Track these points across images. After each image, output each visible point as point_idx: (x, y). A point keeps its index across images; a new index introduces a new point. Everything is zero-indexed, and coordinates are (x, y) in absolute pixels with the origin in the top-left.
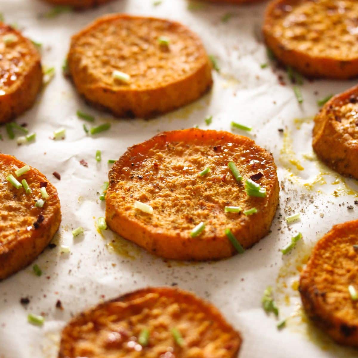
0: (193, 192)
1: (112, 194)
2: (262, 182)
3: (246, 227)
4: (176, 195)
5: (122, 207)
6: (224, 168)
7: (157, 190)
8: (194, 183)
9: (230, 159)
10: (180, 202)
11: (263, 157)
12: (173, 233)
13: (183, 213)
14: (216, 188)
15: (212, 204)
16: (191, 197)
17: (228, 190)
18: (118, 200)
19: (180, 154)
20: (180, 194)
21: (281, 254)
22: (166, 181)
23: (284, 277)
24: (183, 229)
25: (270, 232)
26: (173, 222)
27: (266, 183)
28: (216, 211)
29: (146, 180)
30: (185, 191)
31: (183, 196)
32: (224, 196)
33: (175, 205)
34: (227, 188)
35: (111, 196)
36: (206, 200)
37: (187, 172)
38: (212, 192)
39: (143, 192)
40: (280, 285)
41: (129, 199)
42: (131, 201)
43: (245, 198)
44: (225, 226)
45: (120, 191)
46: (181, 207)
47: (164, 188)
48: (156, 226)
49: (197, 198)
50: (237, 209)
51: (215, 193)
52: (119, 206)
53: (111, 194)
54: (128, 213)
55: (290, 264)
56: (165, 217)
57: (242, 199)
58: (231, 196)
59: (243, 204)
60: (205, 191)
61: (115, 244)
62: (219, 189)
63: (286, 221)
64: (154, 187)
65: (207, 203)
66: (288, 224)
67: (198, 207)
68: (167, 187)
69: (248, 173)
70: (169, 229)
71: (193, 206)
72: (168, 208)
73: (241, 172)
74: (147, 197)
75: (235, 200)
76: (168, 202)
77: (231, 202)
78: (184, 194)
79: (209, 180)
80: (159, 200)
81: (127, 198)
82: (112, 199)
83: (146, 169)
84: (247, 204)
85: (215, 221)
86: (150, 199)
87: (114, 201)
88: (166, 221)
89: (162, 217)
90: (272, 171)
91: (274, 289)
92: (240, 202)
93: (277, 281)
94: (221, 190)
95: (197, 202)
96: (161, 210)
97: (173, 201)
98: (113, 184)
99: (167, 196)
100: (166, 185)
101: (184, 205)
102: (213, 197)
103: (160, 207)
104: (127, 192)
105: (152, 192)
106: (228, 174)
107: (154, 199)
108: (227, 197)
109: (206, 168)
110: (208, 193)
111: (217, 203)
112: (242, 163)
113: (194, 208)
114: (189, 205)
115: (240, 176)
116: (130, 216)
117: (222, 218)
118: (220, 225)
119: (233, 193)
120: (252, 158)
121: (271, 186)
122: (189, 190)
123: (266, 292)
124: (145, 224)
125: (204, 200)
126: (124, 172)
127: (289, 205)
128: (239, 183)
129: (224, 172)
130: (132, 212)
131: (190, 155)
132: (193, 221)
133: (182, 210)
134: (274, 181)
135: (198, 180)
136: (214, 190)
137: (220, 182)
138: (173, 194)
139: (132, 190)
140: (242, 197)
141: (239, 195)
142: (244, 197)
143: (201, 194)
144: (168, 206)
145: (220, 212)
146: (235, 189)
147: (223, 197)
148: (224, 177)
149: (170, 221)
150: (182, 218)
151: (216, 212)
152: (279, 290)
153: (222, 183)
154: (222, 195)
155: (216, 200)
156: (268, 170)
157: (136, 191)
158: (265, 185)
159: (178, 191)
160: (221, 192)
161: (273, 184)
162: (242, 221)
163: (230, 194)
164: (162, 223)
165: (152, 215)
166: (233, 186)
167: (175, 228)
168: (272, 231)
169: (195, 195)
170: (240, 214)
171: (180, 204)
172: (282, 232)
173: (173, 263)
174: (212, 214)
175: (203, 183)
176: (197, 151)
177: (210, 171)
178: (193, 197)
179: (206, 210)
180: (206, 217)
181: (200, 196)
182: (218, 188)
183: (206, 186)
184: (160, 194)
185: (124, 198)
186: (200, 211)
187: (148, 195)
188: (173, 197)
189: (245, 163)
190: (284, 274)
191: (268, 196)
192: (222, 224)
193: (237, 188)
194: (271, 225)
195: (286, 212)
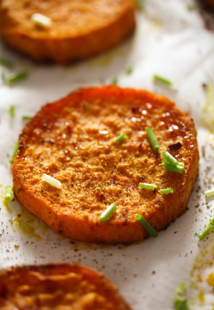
0: (106, 163)
1: (20, 163)
2: (180, 153)
3: (161, 210)
4: (87, 166)
5: (29, 180)
6: (141, 133)
7: (68, 159)
8: (108, 151)
9: (149, 123)
10: (91, 175)
11: (184, 122)
12: (81, 214)
13: (94, 189)
14: (131, 158)
15: (125, 178)
16: (104, 169)
17: (143, 162)
18: (25, 171)
19: (96, 114)
20: (92, 164)
21: (197, 239)
22: (79, 148)
23: (199, 268)
24: (93, 209)
25: (187, 209)
26: (82, 200)
27: (184, 155)
28: (129, 186)
29: (58, 145)
30: (97, 161)
31: (95, 167)
32: (139, 168)
33: (86, 178)
34: (142, 159)
35: (18, 166)
36: (119, 173)
37: (102, 138)
38: (127, 163)
39: (53, 160)
40: (194, 279)
41: (37, 169)
42: (39, 172)
43: (161, 173)
44: (138, 208)
45: (29, 159)
46: (92, 181)
47: (76, 156)
48: (63, 205)
49: (110, 170)
50: (152, 186)
51: (130, 164)
52: (25, 179)
53: (18, 163)
54: (34, 187)
55: (206, 252)
56: (74, 193)
57: (158, 173)
58: (146, 168)
59: (158, 179)
60: (119, 162)
61: (21, 218)
62: (134, 160)
63: (204, 196)
64: (66, 154)
65: (121, 176)
66: (207, 200)
67: (111, 181)
68: (79, 155)
69: (166, 141)
70: (77, 210)
71: (105, 180)
72: (78, 182)
73: (159, 139)
74: (57, 167)
75: (150, 174)
76: (79, 173)
77: (146, 176)
78: (97, 164)
79: (124, 148)
80: (70, 171)
81: (35, 168)
82: (19, 169)
83: (58, 132)
84: (163, 180)
85: (127, 200)
86: (60, 169)
87: (21, 172)
88: (75, 198)
89: (71, 193)
90: (191, 140)
91: (187, 285)
92: (155, 176)
93: (192, 275)
94: (136, 161)
95: (110, 175)
96: (70, 184)
97: (84, 174)
98: (21, 150)
99: (78, 166)
100: (78, 153)
101: (95, 179)
102: (128, 169)
103: (70, 181)
104: (36, 160)
105: (62, 160)
106: (145, 142)
107: (64, 169)
108: (142, 171)
109: (122, 133)
110: (122, 164)
111: (131, 176)
112: (161, 128)
113: (106, 182)
114: (100, 179)
115: (157, 146)
116: (36, 191)
117: (135, 196)
118: (133, 206)
119: (149, 166)
120: (171, 123)
121: (190, 159)
122: (102, 161)
123: (179, 290)
124: (52, 203)
125: (118, 173)
126: (34, 135)
127: (209, 176)
128: (156, 154)
129: (141, 139)
130: (39, 187)
131: (107, 115)
132: (104, 199)
133: (93, 185)
134: (194, 153)
135: (112, 148)
136: (129, 161)
137: (136, 151)
138: (85, 165)
139: (42, 157)
140: (158, 171)
141: (156, 168)
142: (160, 171)
143: (115, 165)
144: (79, 179)
145: (133, 188)
146: (152, 161)
147: (138, 170)
148: (141, 146)
149: (78, 198)
150: (92, 196)
151: (130, 188)
152: (193, 286)
153: (137, 153)
154: (136, 167)
155: (131, 173)
156: (188, 138)
157: (46, 158)
158: (184, 157)
159: (90, 161)
160: (136, 163)
161: (192, 156)
162: (156, 203)
163: (146, 166)
164: (70, 201)
165: (60, 190)
166: (149, 157)
167: (84, 208)
168: (190, 208)
169: (108, 167)
170: (155, 191)
171: (91, 177)
172: (200, 210)
173: (81, 245)
174: (124, 190)
175: (118, 151)
176: (113, 111)
177: (126, 137)
178: (105, 168)
179: (118, 185)
180: (118, 194)
181: (113, 168)
182: (133, 158)
183: (120, 156)
184: (71, 163)
185: (31, 168)
186: (112, 187)
187: (58, 164)
188: (85, 167)
189: (164, 128)
190: (199, 265)
191: (186, 171)
192: (135, 205)
193: (153, 160)
194: (189, 200)
195: (205, 184)
